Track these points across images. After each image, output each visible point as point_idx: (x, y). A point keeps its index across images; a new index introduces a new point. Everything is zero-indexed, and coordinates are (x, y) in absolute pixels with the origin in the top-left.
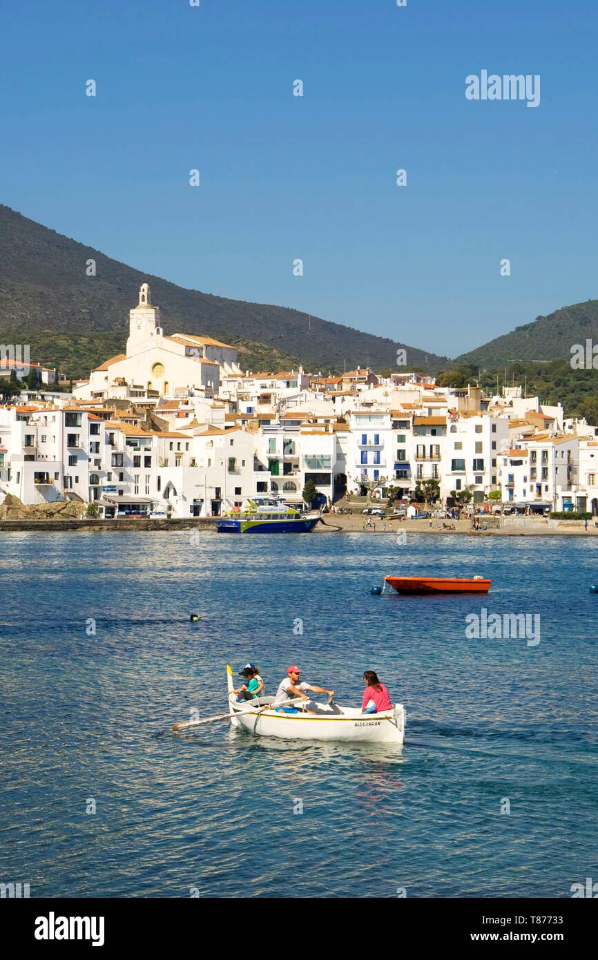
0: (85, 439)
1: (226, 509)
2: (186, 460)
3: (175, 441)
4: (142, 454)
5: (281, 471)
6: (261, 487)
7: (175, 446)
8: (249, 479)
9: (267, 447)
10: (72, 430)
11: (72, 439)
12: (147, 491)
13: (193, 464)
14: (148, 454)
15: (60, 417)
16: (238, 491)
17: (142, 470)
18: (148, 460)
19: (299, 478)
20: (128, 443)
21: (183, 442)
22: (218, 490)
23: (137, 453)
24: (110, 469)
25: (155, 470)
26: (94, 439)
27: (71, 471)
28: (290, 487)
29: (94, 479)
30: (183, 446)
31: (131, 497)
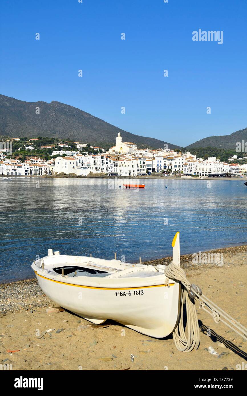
0: (105, 161)
1: (132, 175)
2: (124, 165)
3: (122, 162)
4: (116, 164)
5: (142, 168)
6: (138, 170)
7: (122, 163)
8: (136, 169)
9: (140, 163)
10: (103, 160)
11: (103, 161)
12: (117, 171)
13: (126, 166)
14: (117, 164)
15: (100, 157)
16: (134, 171)
17: (116, 167)
18: (117, 165)
19: (145, 168)
20: (113, 162)
21: (124, 162)
22: (130, 171)
23: (115, 164)
24: (110, 167)
25: (118, 167)
26: (107, 161)
27: (103, 167)
28: (144, 170)
29: (107, 169)
30: (124, 163)
31: (114, 172)
